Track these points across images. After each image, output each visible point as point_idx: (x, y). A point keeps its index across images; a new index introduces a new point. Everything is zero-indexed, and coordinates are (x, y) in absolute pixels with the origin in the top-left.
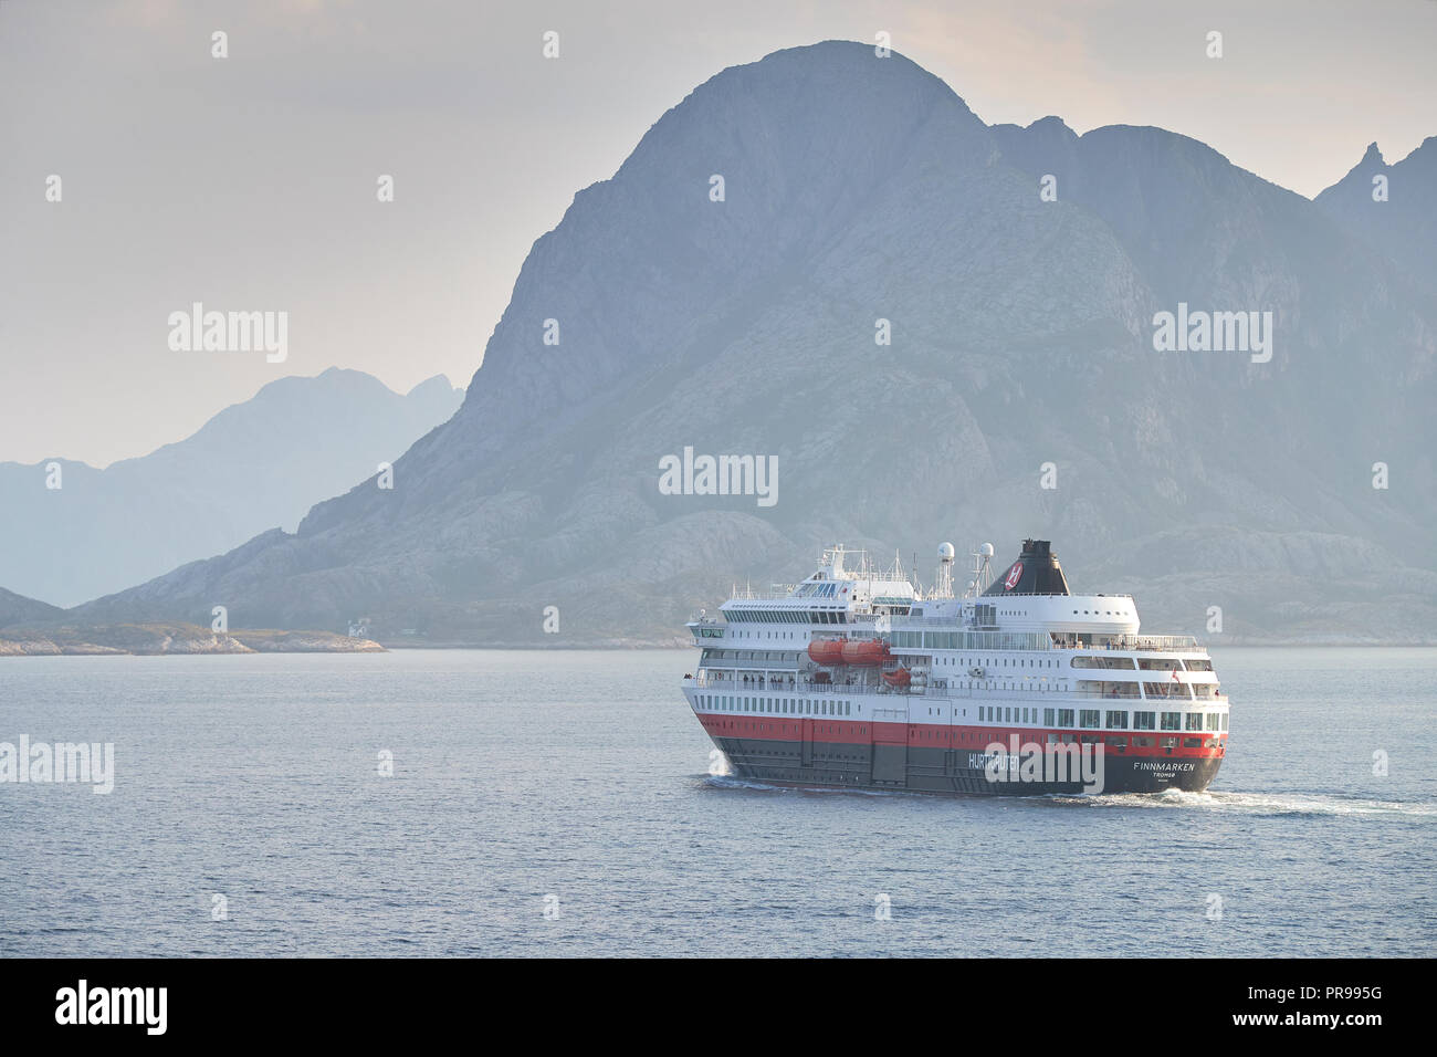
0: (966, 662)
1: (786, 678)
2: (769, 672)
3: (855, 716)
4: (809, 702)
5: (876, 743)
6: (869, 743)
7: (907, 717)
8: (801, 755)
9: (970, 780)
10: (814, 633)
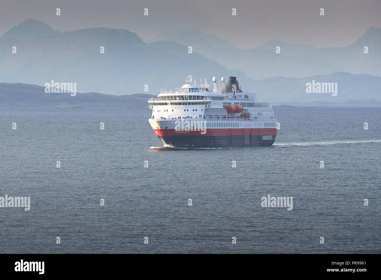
0: (257, 111)
1: (224, 117)
3: (240, 127)
4: (230, 124)
5: (244, 135)
6: (243, 135)
7: (251, 126)
8: (229, 139)
9: (263, 143)
10: (224, 103)
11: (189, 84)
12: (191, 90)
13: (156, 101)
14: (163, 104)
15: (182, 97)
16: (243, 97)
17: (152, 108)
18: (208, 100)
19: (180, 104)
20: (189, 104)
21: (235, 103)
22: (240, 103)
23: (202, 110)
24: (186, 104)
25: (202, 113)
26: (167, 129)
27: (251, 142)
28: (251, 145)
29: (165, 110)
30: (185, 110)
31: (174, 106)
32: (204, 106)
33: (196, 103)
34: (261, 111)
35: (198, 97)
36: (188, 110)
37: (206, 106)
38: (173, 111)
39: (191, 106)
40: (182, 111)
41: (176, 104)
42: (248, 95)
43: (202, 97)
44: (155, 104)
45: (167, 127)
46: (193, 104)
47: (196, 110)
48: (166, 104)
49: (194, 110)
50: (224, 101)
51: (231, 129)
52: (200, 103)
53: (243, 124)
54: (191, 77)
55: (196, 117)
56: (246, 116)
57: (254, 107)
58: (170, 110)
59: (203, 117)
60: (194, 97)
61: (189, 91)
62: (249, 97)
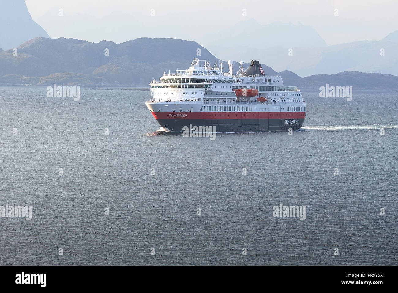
0: (279, 95)
1: (232, 100)
2: (227, 98)
3: (254, 111)
4: (240, 107)
5: (260, 118)
6: (258, 119)
7: (269, 110)
8: (238, 123)
9: (286, 127)
10: (234, 86)
11: (194, 67)
12: (195, 73)
13: (158, 84)
14: (164, 87)
15: (184, 80)
16: (264, 81)
17: (154, 91)
18: (208, 83)
19: (179, 87)
20: (189, 86)
21: (251, 87)
22: (256, 87)
23: (201, 93)
24: (186, 87)
25: (202, 97)
26: (161, 112)
27: (269, 126)
28: (268, 129)
29: (165, 93)
30: (184, 93)
31: (173, 89)
32: (204, 89)
33: (196, 86)
34: (286, 95)
35: (199, 80)
36: (187, 93)
37: (206, 89)
38: (172, 93)
39: (191, 89)
40: (181, 94)
41: (175, 87)
42: (269, 79)
43: (203, 80)
44: (156, 87)
45: (160, 111)
46: (193, 87)
47: (196, 93)
48: (167, 87)
49: (193, 93)
50: (234, 84)
51: (241, 113)
52: (200, 86)
53: (258, 108)
54: (197, 60)
55: (195, 101)
56: (263, 100)
57: (275, 91)
58: (170, 93)
59: (202, 100)
60: (195, 80)
61: (194, 74)
62: (271, 81)
